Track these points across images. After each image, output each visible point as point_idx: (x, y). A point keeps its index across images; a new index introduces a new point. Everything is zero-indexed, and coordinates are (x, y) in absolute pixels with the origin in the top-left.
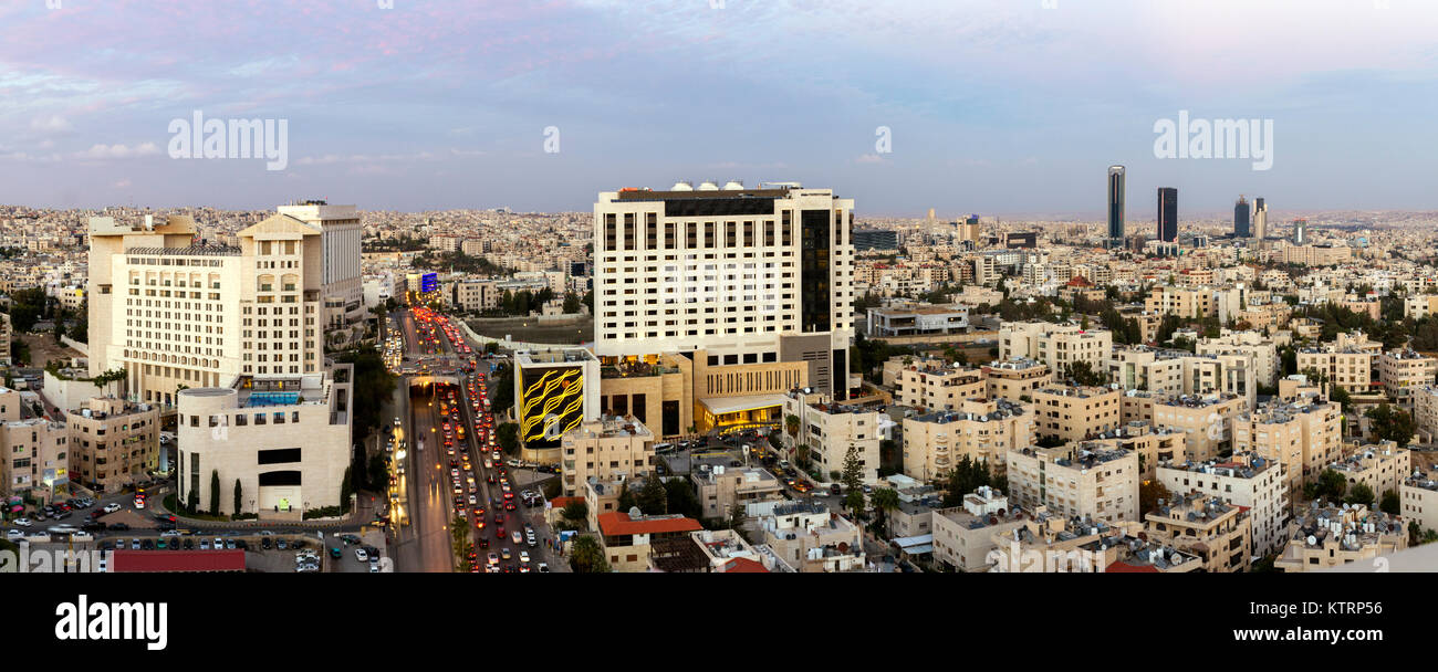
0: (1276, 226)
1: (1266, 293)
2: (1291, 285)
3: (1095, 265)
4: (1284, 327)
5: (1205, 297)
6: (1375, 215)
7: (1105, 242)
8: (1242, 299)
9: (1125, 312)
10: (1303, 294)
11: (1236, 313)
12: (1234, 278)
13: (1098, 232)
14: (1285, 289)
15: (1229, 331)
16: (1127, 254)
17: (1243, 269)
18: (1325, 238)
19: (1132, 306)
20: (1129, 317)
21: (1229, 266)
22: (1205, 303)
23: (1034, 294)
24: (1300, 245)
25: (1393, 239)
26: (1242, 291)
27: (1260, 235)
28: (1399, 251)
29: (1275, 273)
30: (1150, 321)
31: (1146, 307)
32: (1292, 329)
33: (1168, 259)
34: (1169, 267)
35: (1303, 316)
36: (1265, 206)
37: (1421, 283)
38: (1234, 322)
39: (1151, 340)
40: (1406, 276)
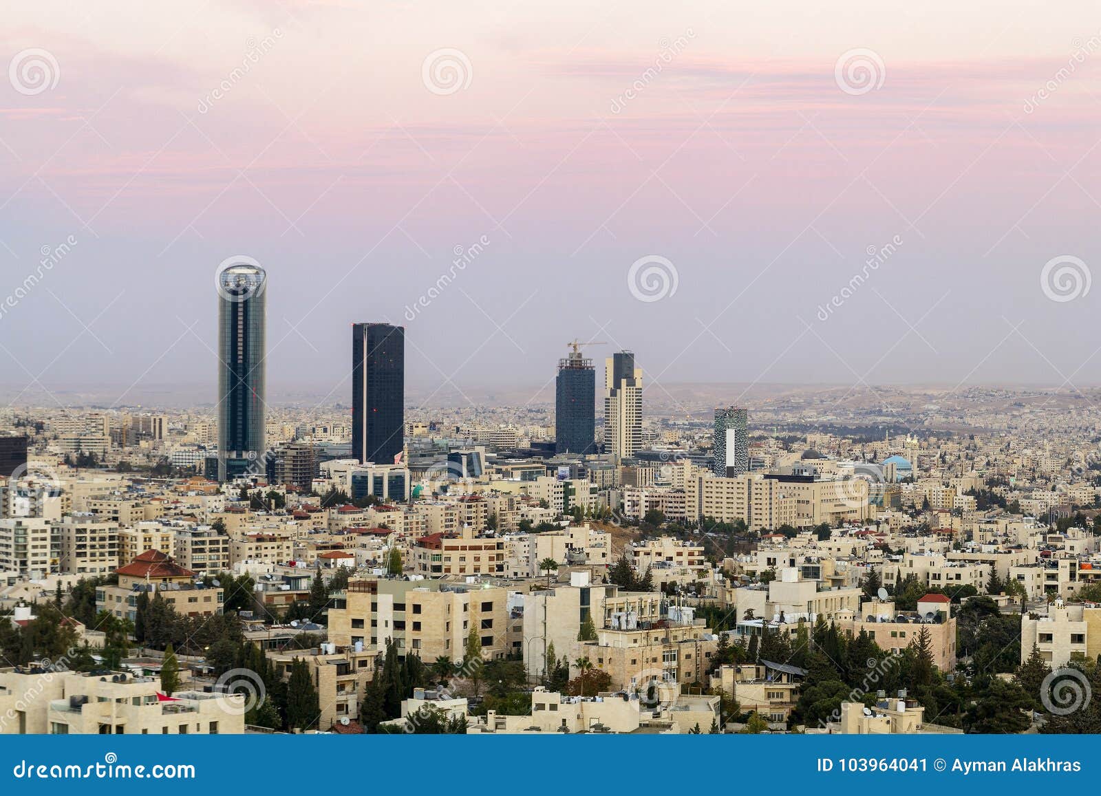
0: (666, 424)
1: (647, 597)
2: (713, 577)
3: (184, 523)
4: (696, 687)
5: (487, 607)
6: (930, 398)
7: (211, 463)
8: (585, 613)
9: (273, 644)
10: (745, 600)
11: (570, 649)
12: (560, 558)
13: (192, 436)
14: (699, 588)
15: (556, 697)
16: (273, 495)
17: (583, 536)
18: (796, 456)
19: (294, 630)
20: (287, 657)
21: (544, 528)
22: (487, 624)
23: (28, 597)
24: (730, 473)
25: (981, 461)
26: (585, 594)
27: (622, 447)
28: (997, 490)
29: (668, 545)
30: (343, 669)
31: (331, 632)
32: (720, 693)
33: (381, 507)
34: (383, 531)
35: (750, 659)
36: (638, 373)
37: (1063, 573)
38: (564, 673)
39: (345, 720)
40: (1020, 556)
